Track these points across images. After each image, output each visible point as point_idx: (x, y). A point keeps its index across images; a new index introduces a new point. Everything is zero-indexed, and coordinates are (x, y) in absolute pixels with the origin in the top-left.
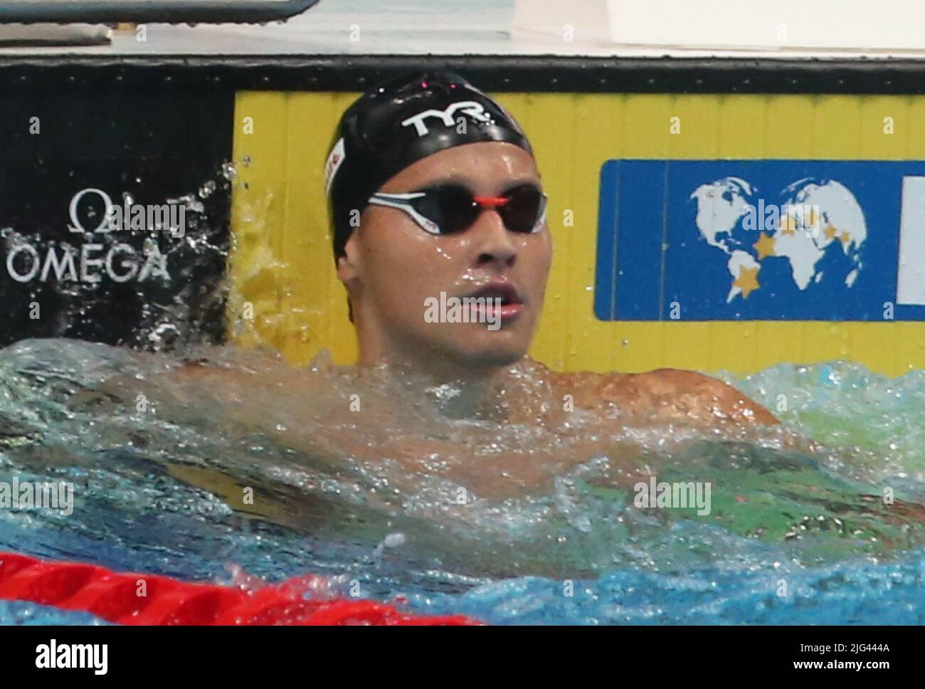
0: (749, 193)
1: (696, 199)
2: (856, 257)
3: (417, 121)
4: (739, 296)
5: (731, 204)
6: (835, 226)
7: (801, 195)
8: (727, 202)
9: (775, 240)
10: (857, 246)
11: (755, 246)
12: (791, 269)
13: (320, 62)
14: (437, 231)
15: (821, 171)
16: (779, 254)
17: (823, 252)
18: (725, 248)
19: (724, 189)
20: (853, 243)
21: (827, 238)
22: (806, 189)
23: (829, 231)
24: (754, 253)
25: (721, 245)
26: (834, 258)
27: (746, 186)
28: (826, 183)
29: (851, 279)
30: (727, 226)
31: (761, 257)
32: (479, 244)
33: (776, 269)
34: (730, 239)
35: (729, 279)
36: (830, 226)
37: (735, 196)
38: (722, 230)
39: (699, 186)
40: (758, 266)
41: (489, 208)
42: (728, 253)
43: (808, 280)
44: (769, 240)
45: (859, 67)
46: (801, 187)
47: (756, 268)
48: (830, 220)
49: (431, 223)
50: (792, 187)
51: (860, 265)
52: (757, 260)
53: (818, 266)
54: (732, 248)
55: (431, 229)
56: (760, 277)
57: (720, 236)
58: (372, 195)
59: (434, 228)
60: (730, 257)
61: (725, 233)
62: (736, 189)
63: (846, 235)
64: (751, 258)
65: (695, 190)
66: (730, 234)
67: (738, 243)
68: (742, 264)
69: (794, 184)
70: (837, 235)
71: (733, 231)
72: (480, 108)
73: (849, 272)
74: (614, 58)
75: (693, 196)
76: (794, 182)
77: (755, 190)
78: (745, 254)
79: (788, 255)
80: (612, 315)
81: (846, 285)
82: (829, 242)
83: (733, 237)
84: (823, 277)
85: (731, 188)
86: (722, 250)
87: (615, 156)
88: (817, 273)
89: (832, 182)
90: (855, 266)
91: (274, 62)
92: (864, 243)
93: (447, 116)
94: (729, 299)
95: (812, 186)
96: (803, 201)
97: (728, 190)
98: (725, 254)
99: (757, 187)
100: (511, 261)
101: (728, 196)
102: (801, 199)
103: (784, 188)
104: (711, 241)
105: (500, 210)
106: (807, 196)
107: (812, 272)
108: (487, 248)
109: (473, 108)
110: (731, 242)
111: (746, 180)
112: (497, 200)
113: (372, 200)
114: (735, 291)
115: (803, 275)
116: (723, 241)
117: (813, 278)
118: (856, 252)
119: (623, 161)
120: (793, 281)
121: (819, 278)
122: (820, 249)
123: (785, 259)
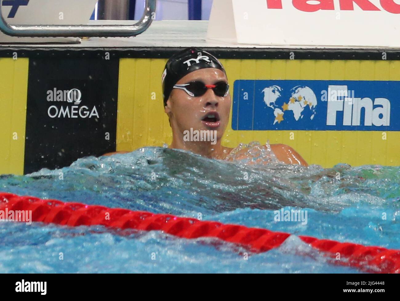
0: (280, 90)
1: (264, 92)
2: (314, 110)
3: (188, 62)
4: (277, 123)
5: (275, 94)
6: (307, 100)
7: (297, 91)
8: (274, 93)
9: (288, 105)
10: (314, 107)
11: (282, 107)
12: (293, 114)
13: (146, 49)
14: (193, 95)
15: (303, 84)
16: (290, 109)
17: (303, 109)
18: (273, 108)
19: (273, 89)
20: (313, 106)
21: (305, 104)
22: (298, 89)
23: (306, 102)
24: (282, 109)
25: (272, 107)
26: (307, 111)
27: (279, 88)
28: (304, 87)
29: (312, 117)
30: (274, 100)
31: (284, 110)
32: (207, 99)
33: (289, 114)
34: (274, 105)
35: (274, 117)
36: (306, 101)
37: (276, 91)
38: (272, 102)
39: (265, 88)
40: (283, 113)
41: (210, 88)
42: (274, 109)
43: (299, 118)
44: (287, 105)
45: (315, 51)
46: (296, 89)
47: (282, 114)
48: (306, 99)
49: (191, 93)
50: (294, 89)
51: (315, 113)
52: (282, 111)
53: (302, 113)
54: (275, 107)
55: (191, 95)
56: (284, 116)
57: (271, 104)
58: (174, 85)
59: (192, 95)
60: (274, 110)
61: (273, 103)
62: (276, 89)
63: (311, 104)
64: (281, 111)
65: (263, 89)
66: (274, 103)
67: (277, 106)
68: (278, 112)
69: (294, 88)
70: (308, 103)
71: (275, 102)
72: (208, 58)
73: (311, 115)
74: (238, 48)
75: (263, 91)
76: (294, 87)
77: (282, 89)
78: (279, 109)
79: (293, 110)
80: (237, 129)
81: (311, 119)
82: (305, 105)
83: (275, 104)
84: (303, 117)
85: (275, 89)
86: (272, 108)
87: (238, 79)
88: (301, 115)
89: (306, 87)
90: (314, 113)
91: (132, 49)
92: (316, 106)
93: (197, 61)
94: (274, 124)
95: (300, 88)
96: (297, 93)
97: (274, 89)
98: (273, 109)
99: (283, 88)
100: (217, 104)
101: (274, 91)
102: (297, 92)
103: (291, 89)
104: (268, 105)
105: (213, 89)
106: (298, 91)
107: (300, 115)
108: (209, 101)
109: (205, 58)
110: (274, 106)
111: (280, 87)
112: (212, 86)
113: (174, 87)
114: (276, 121)
115: (297, 116)
116: (272, 105)
117: (300, 117)
118: (314, 109)
119: (241, 80)
120: (294, 118)
121: (302, 117)
122: (303, 108)
123: (292, 111)
